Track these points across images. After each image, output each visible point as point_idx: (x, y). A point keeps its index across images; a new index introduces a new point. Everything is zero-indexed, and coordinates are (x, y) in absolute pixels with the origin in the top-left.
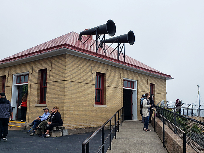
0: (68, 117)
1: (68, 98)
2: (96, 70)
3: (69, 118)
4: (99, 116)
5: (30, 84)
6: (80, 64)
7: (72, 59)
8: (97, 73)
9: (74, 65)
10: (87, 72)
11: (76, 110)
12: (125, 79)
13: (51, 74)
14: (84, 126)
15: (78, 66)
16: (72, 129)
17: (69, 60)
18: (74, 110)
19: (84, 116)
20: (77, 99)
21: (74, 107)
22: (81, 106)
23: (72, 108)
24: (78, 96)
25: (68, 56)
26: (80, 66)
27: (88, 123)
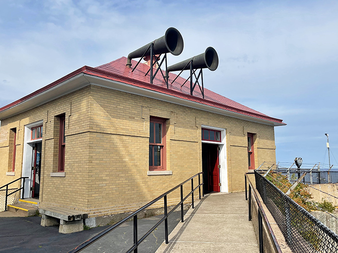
0: (97, 195)
1: (96, 162)
2: (151, 112)
3: (99, 197)
4: (157, 190)
5: (44, 139)
6: (118, 102)
7: (102, 95)
8: (152, 118)
9: (107, 105)
10: (133, 116)
11: (113, 182)
12: (204, 126)
13: (70, 121)
14: (128, 210)
15: (115, 106)
16: (105, 217)
17: (96, 96)
18: (108, 182)
19: (128, 192)
20: (115, 164)
21: (108, 178)
22: (122, 175)
23: (105, 180)
24: (116, 157)
25: (94, 88)
26: (118, 107)
27: (137, 203)
